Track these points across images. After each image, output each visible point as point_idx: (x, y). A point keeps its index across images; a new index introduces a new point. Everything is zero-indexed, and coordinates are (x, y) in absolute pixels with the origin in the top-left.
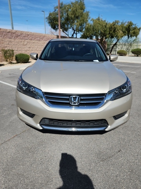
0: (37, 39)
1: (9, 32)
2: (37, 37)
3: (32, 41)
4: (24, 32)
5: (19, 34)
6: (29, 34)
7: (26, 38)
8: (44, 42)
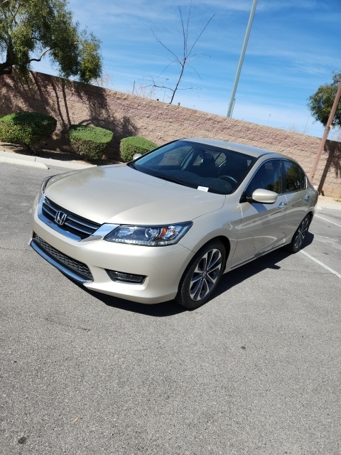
0: (266, 139)
1: (210, 119)
2: (268, 137)
3: (252, 142)
4: (240, 122)
5: (229, 125)
6: (251, 126)
7: (241, 134)
8: (283, 148)
